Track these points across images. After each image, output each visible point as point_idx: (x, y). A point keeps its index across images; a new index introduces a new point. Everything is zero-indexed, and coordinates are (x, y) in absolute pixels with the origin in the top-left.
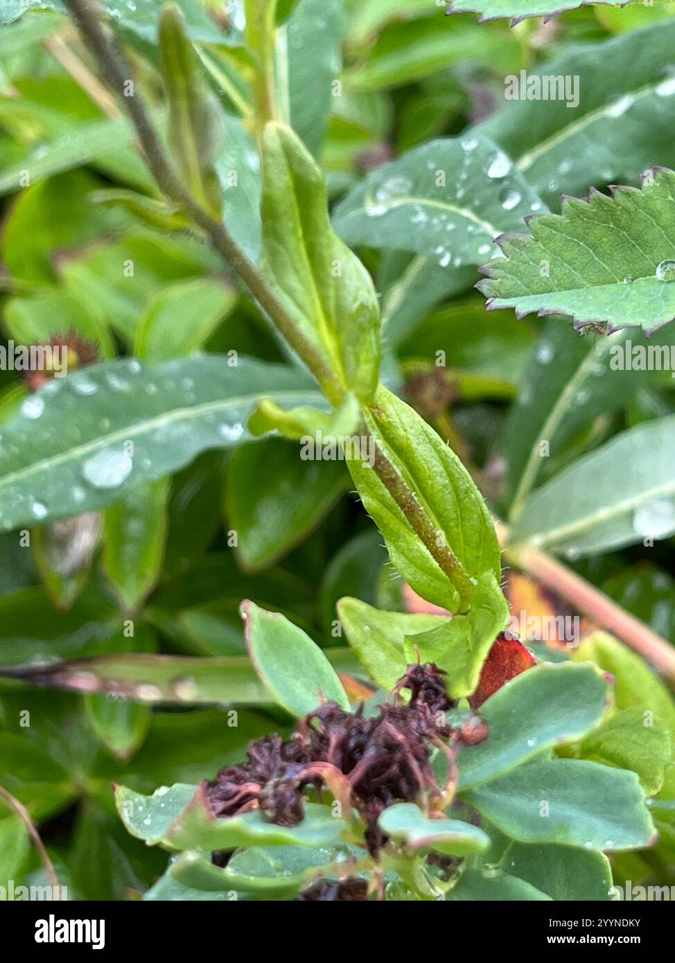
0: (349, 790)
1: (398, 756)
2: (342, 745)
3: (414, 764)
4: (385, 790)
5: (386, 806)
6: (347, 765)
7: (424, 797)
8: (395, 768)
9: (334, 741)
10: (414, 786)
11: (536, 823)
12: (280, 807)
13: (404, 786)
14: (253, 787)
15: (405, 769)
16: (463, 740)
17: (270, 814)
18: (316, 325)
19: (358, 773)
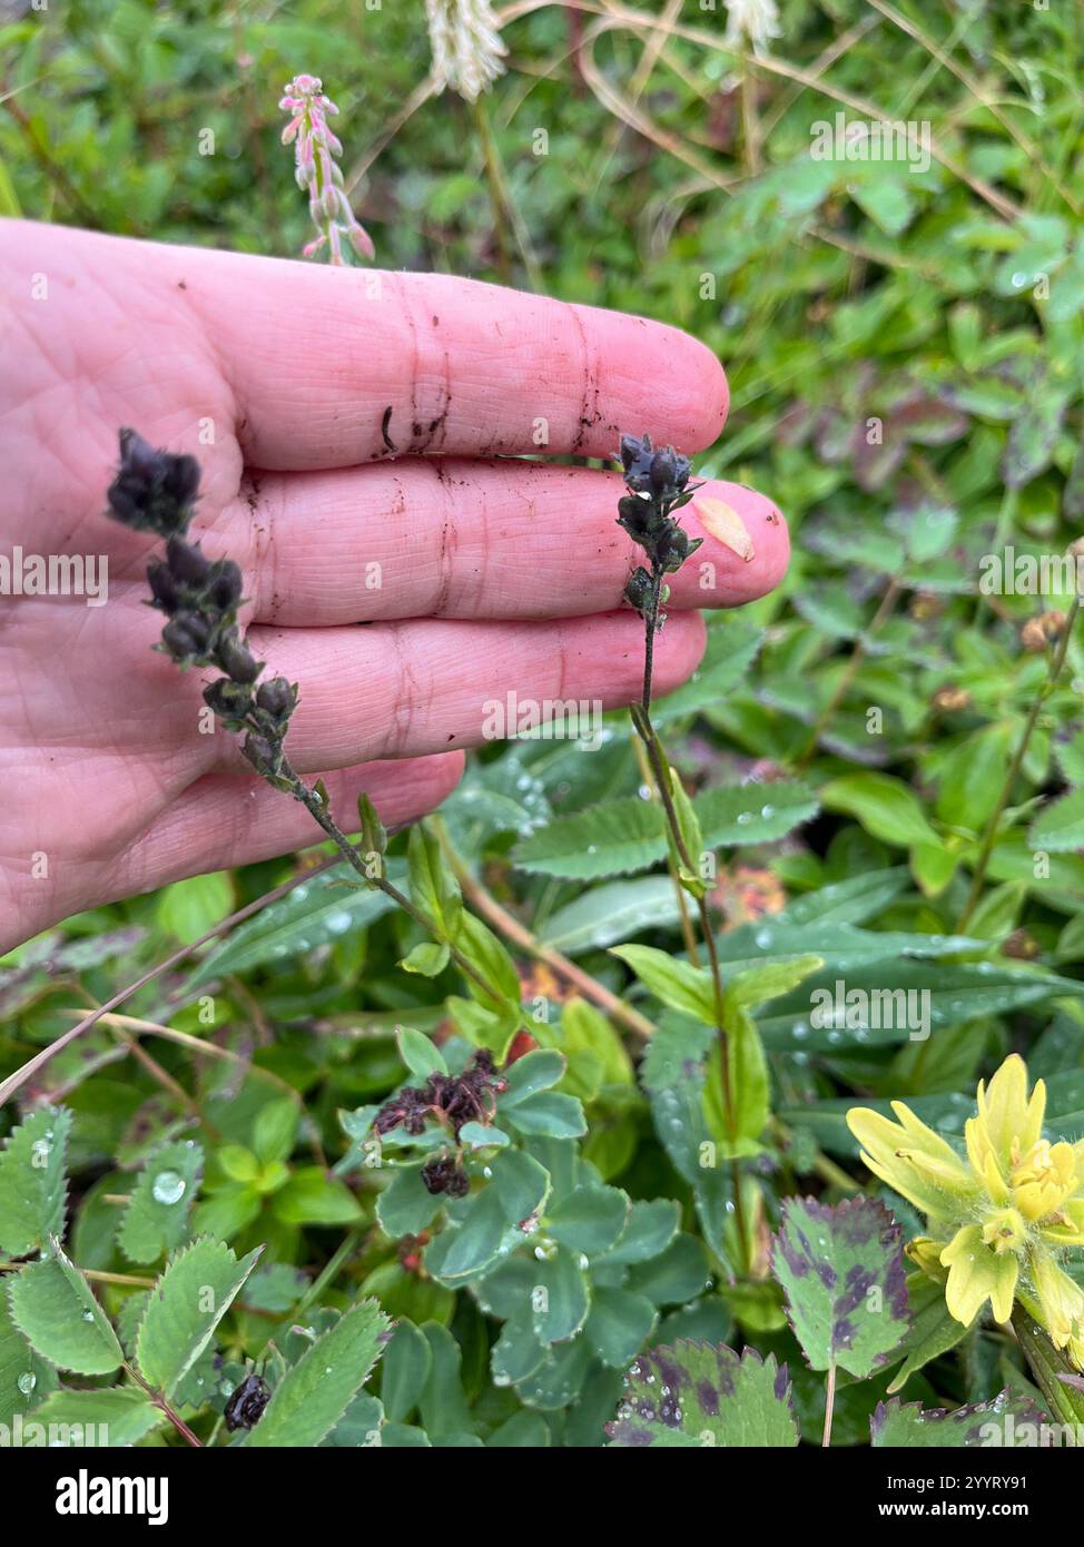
0: (446, 1115)
1: (468, 1101)
2: (443, 1094)
3: (476, 1103)
4: (464, 1115)
5: (464, 1122)
6: (445, 1105)
7: (481, 1117)
8: (467, 1107)
9: (439, 1092)
10: (475, 1112)
11: (534, 1126)
12: (414, 1126)
13: (472, 1112)
14: (402, 1113)
15: (471, 1106)
16: (497, 1090)
17: (409, 1129)
18: (432, 904)
19: (449, 1109)
